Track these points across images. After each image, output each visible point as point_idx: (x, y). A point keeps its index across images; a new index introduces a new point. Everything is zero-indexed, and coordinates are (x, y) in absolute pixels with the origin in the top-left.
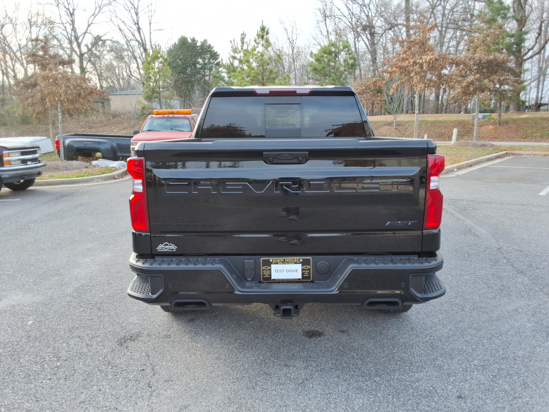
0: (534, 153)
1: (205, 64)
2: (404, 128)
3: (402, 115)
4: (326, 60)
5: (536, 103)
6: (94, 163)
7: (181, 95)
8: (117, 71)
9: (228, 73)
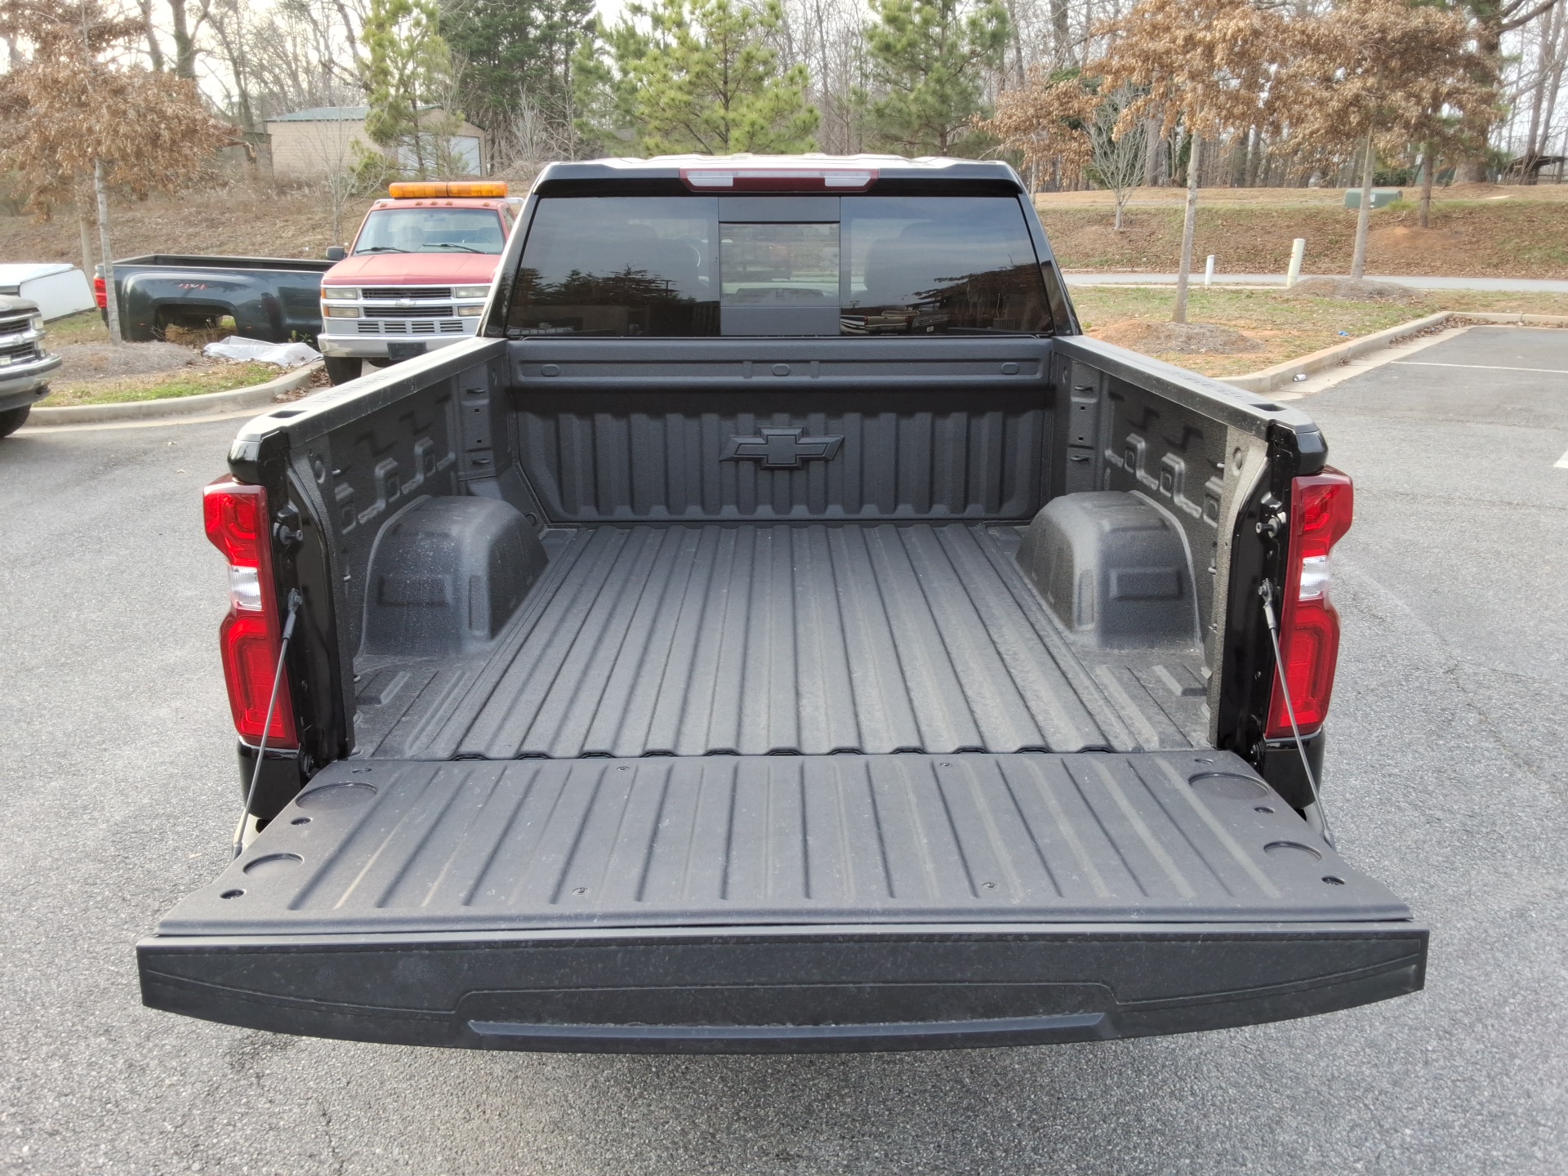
0: (1528, 316)
1: (551, 27)
2: (1146, 231)
3: (1139, 189)
4: (917, 19)
5: (1531, 155)
6: (213, 348)
7: (482, 121)
8: (289, 46)
9: (621, 57)
